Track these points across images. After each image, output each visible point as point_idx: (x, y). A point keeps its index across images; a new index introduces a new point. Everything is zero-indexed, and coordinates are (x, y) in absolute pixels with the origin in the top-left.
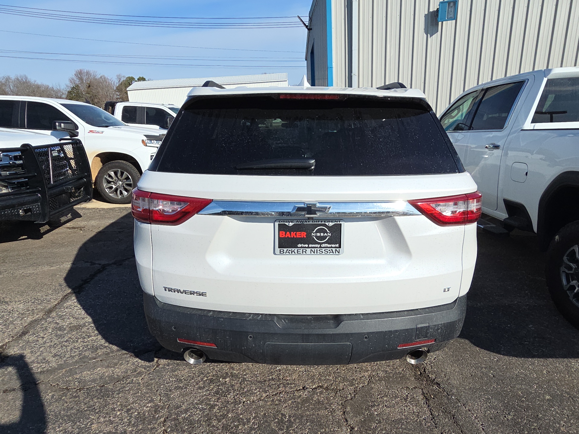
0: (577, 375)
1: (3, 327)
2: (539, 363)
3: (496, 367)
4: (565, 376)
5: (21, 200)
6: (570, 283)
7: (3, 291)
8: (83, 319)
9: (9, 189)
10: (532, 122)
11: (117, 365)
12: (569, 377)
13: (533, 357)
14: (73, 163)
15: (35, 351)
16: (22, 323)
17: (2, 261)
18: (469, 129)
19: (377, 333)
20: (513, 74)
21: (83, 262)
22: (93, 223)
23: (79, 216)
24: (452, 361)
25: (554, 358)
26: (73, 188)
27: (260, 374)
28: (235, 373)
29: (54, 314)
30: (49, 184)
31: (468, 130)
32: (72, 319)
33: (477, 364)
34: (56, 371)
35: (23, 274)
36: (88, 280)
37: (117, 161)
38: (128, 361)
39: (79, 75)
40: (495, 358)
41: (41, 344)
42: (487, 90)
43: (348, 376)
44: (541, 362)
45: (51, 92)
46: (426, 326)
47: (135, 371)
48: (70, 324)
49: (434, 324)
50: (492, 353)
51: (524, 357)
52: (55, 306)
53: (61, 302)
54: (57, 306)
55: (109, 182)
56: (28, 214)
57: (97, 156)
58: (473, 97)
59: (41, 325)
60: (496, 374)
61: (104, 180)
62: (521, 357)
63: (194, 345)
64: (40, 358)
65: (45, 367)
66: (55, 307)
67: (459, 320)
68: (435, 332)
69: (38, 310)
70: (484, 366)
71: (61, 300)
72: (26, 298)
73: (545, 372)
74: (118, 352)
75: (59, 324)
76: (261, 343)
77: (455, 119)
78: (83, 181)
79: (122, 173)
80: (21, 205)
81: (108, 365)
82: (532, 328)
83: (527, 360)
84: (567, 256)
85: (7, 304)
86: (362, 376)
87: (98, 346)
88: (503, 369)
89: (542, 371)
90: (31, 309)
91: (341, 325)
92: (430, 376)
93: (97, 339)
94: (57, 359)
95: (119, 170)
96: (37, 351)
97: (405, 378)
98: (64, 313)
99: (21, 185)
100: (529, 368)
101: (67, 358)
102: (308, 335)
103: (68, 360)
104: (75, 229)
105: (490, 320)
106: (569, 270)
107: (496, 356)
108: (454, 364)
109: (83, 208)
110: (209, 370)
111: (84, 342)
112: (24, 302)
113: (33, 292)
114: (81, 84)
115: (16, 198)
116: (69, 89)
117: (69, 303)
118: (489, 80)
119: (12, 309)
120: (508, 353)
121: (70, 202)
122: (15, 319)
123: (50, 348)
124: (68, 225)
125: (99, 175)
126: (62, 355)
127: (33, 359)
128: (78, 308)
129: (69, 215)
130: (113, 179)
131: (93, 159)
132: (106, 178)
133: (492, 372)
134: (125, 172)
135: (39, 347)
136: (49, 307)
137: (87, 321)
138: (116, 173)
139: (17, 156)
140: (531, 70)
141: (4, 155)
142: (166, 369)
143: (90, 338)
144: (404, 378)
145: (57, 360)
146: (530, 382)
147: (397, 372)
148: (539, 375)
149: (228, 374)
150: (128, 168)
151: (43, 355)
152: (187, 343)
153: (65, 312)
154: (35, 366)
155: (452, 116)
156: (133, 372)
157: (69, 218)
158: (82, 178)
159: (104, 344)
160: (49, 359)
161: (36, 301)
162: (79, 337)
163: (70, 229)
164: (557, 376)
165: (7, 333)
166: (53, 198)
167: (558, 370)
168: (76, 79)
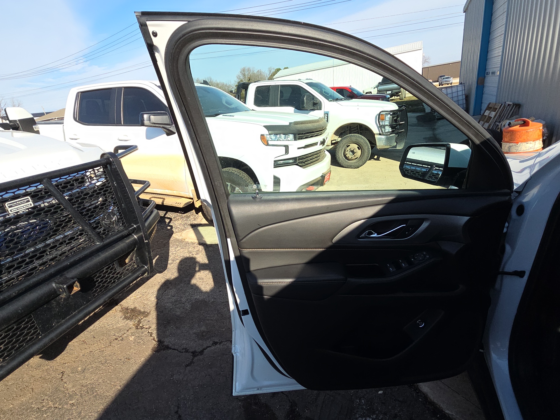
39: (243, 72)
114: (244, 79)
168: (241, 75)
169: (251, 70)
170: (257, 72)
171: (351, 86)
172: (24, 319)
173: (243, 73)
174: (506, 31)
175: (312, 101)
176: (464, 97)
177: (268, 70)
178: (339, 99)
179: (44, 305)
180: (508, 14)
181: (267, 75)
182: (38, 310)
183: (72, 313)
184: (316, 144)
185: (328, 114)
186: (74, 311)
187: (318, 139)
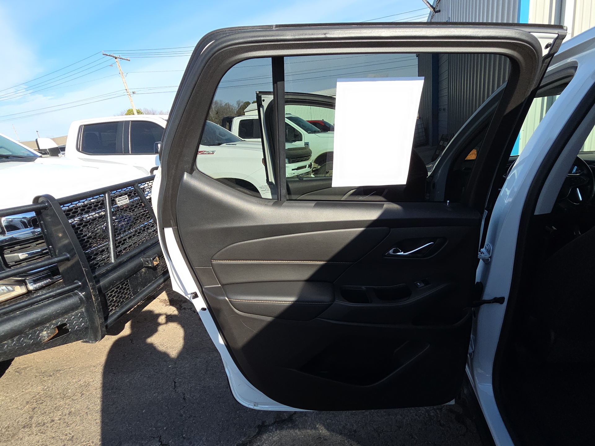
5: (37, 317)
9: (29, 285)
26: (157, 258)
30: (105, 263)
80: (38, 325)
121: (157, 277)
166: (119, 284)
169: (219, 103)
170: (225, 105)
171: (323, 120)
172: (124, 282)
174: (449, 75)
175: (293, 134)
176: (423, 130)
177: (237, 103)
178: (317, 132)
179: (134, 274)
180: (449, 62)
181: (236, 109)
182: (131, 277)
183: (148, 285)
184: (305, 167)
185: (308, 144)
186: (149, 284)
187: (307, 163)
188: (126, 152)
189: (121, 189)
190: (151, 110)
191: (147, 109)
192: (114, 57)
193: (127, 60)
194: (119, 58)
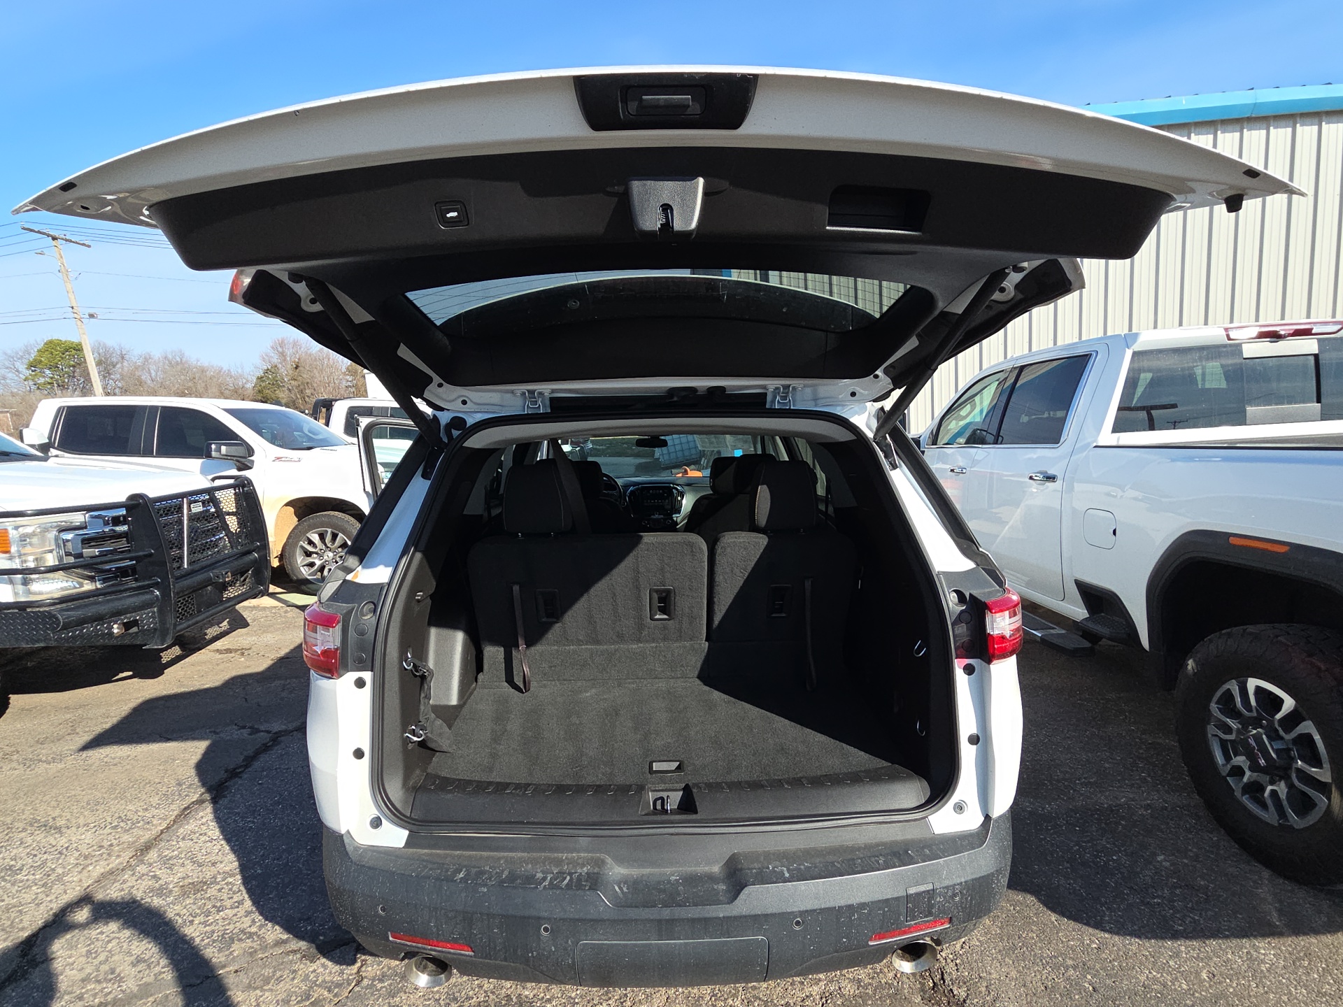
0: (1273, 980)
1: (39, 891)
2: (1189, 951)
3: (1098, 966)
4: (1250, 986)
5: (118, 605)
6: (1232, 761)
7: (56, 801)
8: (214, 864)
9: (98, 583)
10: (1115, 430)
11: (269, 984)
12: (1257, 987)
13: (1175, 936)
14: (233, 523)
15: (97, 951)
16: (81, 881)
17: (69, 731)
18: (996, 443)
19: (822, 911)
20: (1068, 341)
21: (234, 727)
22: (269, 638)
23: (244, 624)
24: (1000, 951)
25: (1220, 938)
26: (229, 574)
27: (581, 997)
28: (526, 997)
29: (153, 855)
30: (179, 568)
31: (993, 444)
32: (189, 866)
33: (1055, 957)
34: (134, 1000)
35: (105, 760)
36: (238, 771)
37: (325, 513)
38: (295, 971)
39: (279, 347)
40: (1093, 942)
41: (113, 932)
42: (1022, 368)
43: (775, 997)
44: (1194, 950)
45: (225, 379)
46: (928, 891)
47: (308, 998)
48: (184, 878)
49: (944, 885)
50: (1085, 928)
51: (1156, 937)
52: (159, 836)
53: (173, 825)
54: (163, 835)
55: (308, 554)
56: (131, 631)
57: (287, 505)
58: (997, 380)
59: (121, 884)
60: (1100, 983)
61: (298, 552)
62: (1150, 939)
63: (424, 949)
64: (105, 968)
65: (110, 992)
66: (157, 838)
67: (999, 871)
68: (949, 903)
69: (120, 847)
70: (1070, 962)
71: (174, 821)
72: (101, 817)
73: (1204, 975)
74: (277, 949)
75: (160, 879)
76: (569, 942)
77: (968, 420)
78: (251, 557)
79: (334, 536)
80: (117, 614)
81: (250, 982)
82: (1164, 863)
83: (1164, 946)
84: (1216, 703)
85: (60, 832)
86: (807, 996)
87: (236, 933)
88: (1114, 969)
89: (1198, 974)
90: (106, 844)
91: (743, 895)
92: (955, 992)
93: (236, 915)
94: (141, 971)
95: (329, 530)
96: (100, 950)
97: (901, 998)
98: (176, 852)
99: (123, 572)
100: (1170, 966)
101: (162, 968)
102: (672, 922)
103: (164, 972)
104: (231, 652)
105: (1075, 846)
106: (1224, 733)
107: (1094, 935)
108: (1007, 959)
109: (254, 607)
110: (469, 989)
111: (205, 924)
112: (95, 826)
113: (118, 802)
114: (281, 363)
115: (108, 601)
116: (261, 373)
117: (191, 826)
118: (1027, 351)
119: (67, 845)
120: (1120, 929)
121: (222, 601)
122: (69, 870)
123: (130, 941)
124: (218, 644)
125: (291, 541)
126: (153, 959)
127: (88, 971)
128: (208, 839)
129: (225, 623)
130: (316, 547)
131: (280, 511)
132: (302, 547)
133: (1089, 977)
134: (340, 535)
135: (107, 939)
136: (147, 837)
137: (221, 871)
138: (322, 537)
139: (118, 517)
140: (1101, 334)
141: (92, 517)
142: (377, 990)
143: (221, 913)
144: (899, 997)
145: (139, 972)
146: (1175, 1002)
147: (882, 981)
148: (1193, 985)
149: (512, 999)
150: (346, 526)
151: (113, 959)
152: (409, 943)
153: (179, 848)
154: (91, 990)
155: (961, 416)
156: (302, 1000)
157: (223, 629)
158: (249, 552)
159: (250, 927)
160: (123, 970)
161: (122, 824)
162: (198, 911)
163: (221, 653)
164: (1231, 987)
165: (44, 904)
166: (186, 595)
167: (1232, 969)
168: (273, 355)
169: (303, 346)
172: (192, 594)
173: (280, 350)
179: (202, 589)
188: (148, 453)
189: (166, 501)
190: (117, 348)
191: (104, 344)
192: (48, 235)
193: (83, 244)
194: (62, 239)
